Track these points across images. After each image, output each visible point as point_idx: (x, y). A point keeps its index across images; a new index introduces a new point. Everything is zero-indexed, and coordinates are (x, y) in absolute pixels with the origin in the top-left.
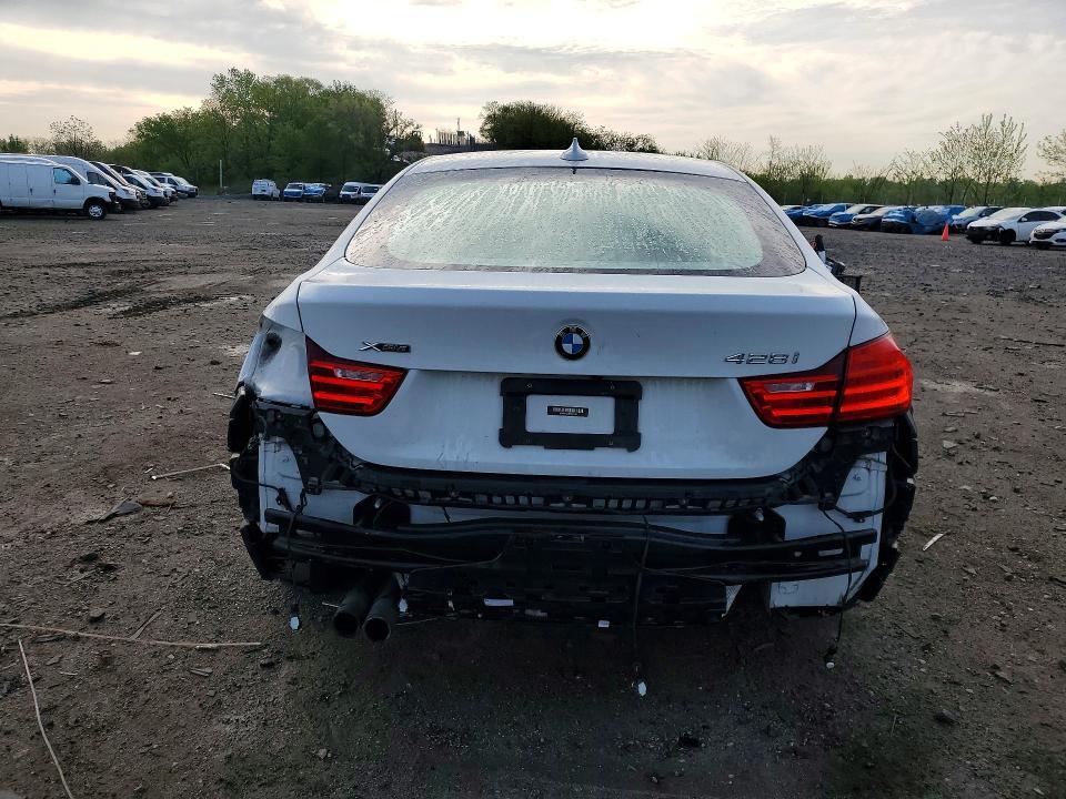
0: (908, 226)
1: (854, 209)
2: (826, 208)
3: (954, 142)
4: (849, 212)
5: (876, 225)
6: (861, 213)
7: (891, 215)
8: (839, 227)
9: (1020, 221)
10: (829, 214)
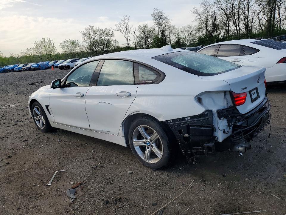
0: (39, 68)
1: (21, 66)
2: (12, 66)
3: (37, 45)
4: (19, 66)
5: (30, 69)
6: (23, 66)
7: (33, 66)
8: (18, 71)
9: (70, 63)
10: (14, 68)
